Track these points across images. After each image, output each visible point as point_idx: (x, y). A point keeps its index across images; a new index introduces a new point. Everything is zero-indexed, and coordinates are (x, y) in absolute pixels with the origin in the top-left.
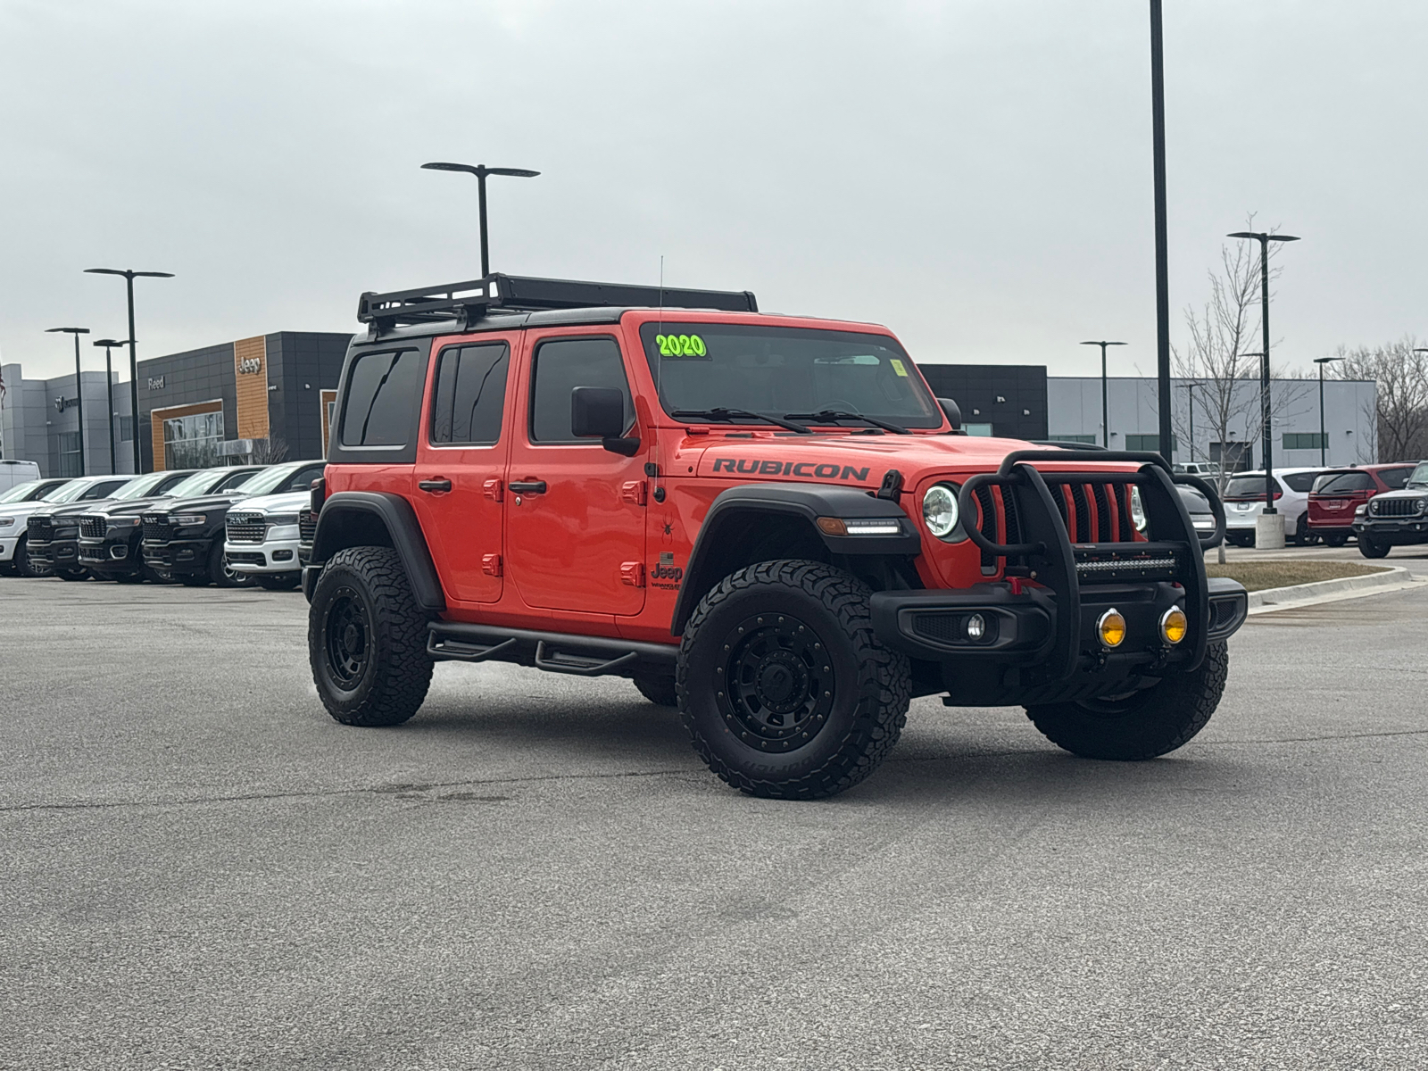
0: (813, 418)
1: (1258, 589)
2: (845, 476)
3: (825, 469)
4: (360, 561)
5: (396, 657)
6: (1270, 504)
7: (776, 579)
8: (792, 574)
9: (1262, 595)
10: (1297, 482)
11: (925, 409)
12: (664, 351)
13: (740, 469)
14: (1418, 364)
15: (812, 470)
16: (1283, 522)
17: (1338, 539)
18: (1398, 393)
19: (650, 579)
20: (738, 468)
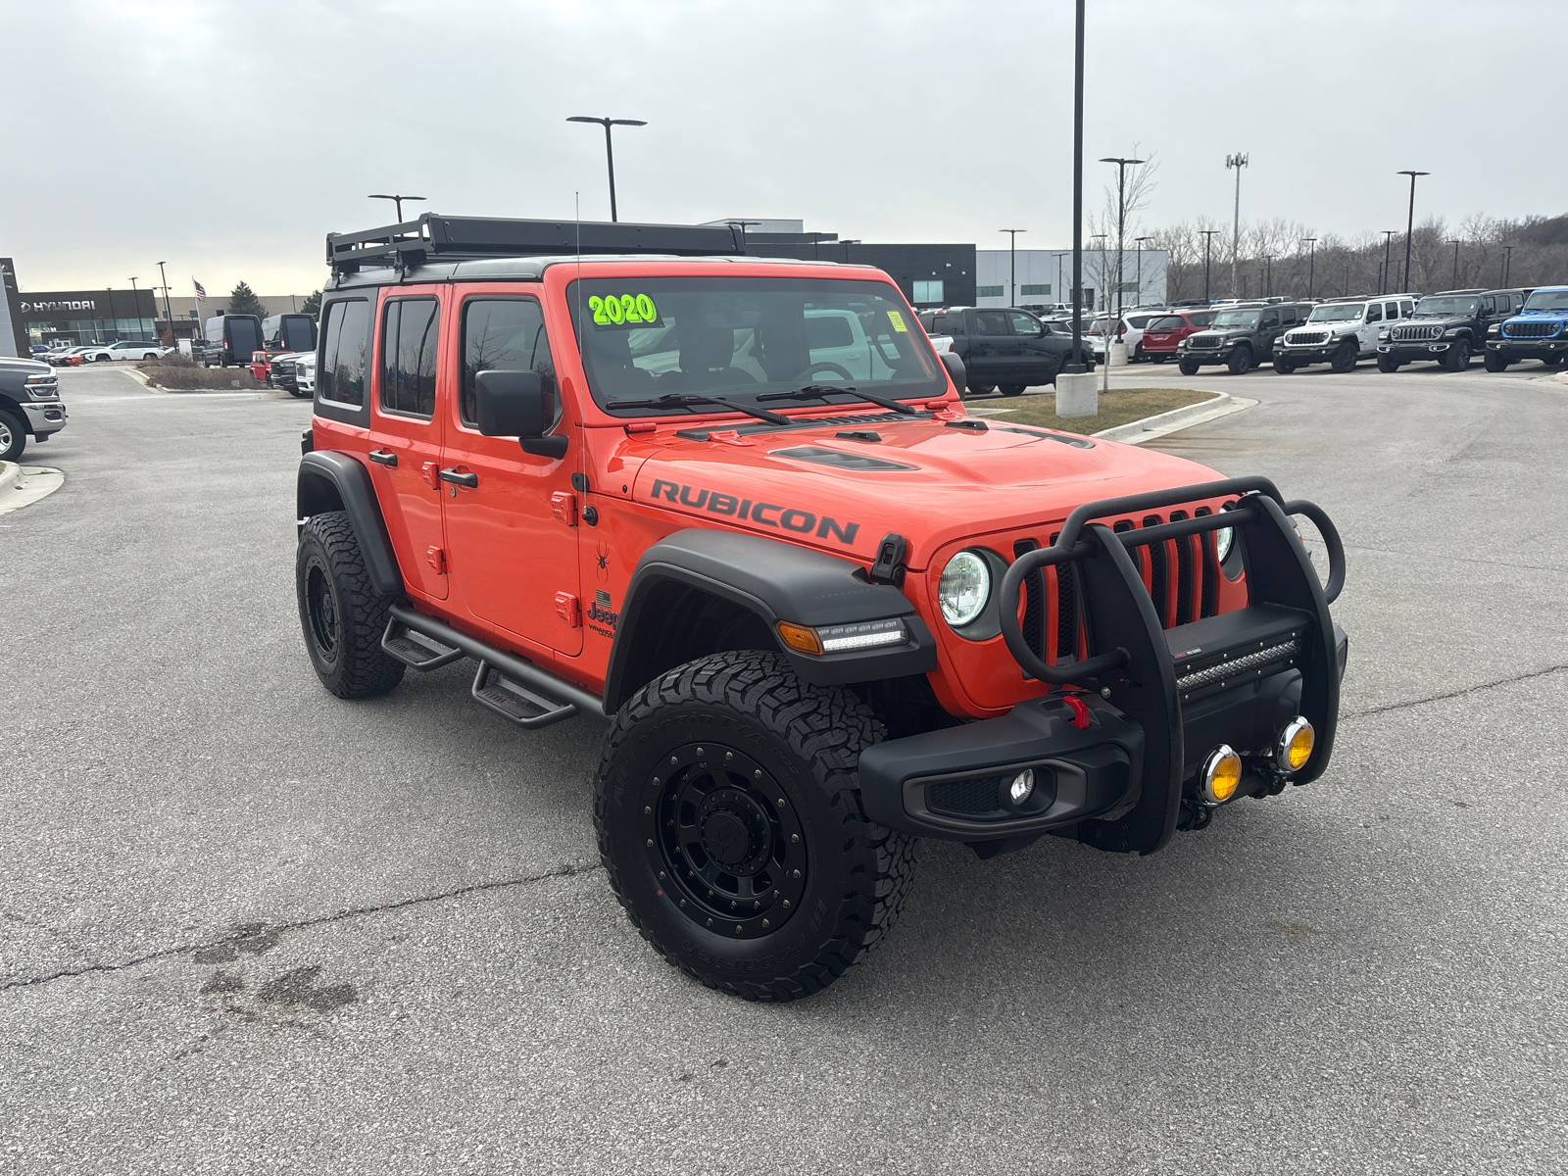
0: (793, 396)
1: (1139, 419)
2: (823, 533)
3: (795, 517)
4: (324, 532)
5: (360, 640)
6: (1119, 337)
7: (721, 697)
8: (743, 692)
9: (1142, 424)
10: (1137, 323)
11: (928, 371)
12: (599, 319)
13: (685, 501)
14: (1189, 239)
15: (776, 516)
16: (1127, 348)
17: (1161, 359)
18: (1176, 256)
19: (588, 620)
20: (681, 498)
